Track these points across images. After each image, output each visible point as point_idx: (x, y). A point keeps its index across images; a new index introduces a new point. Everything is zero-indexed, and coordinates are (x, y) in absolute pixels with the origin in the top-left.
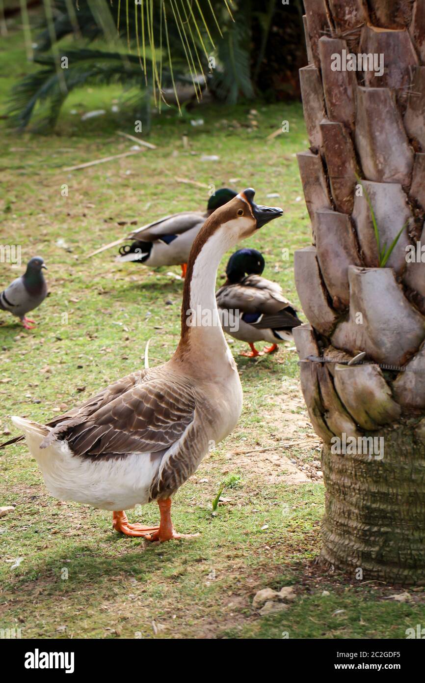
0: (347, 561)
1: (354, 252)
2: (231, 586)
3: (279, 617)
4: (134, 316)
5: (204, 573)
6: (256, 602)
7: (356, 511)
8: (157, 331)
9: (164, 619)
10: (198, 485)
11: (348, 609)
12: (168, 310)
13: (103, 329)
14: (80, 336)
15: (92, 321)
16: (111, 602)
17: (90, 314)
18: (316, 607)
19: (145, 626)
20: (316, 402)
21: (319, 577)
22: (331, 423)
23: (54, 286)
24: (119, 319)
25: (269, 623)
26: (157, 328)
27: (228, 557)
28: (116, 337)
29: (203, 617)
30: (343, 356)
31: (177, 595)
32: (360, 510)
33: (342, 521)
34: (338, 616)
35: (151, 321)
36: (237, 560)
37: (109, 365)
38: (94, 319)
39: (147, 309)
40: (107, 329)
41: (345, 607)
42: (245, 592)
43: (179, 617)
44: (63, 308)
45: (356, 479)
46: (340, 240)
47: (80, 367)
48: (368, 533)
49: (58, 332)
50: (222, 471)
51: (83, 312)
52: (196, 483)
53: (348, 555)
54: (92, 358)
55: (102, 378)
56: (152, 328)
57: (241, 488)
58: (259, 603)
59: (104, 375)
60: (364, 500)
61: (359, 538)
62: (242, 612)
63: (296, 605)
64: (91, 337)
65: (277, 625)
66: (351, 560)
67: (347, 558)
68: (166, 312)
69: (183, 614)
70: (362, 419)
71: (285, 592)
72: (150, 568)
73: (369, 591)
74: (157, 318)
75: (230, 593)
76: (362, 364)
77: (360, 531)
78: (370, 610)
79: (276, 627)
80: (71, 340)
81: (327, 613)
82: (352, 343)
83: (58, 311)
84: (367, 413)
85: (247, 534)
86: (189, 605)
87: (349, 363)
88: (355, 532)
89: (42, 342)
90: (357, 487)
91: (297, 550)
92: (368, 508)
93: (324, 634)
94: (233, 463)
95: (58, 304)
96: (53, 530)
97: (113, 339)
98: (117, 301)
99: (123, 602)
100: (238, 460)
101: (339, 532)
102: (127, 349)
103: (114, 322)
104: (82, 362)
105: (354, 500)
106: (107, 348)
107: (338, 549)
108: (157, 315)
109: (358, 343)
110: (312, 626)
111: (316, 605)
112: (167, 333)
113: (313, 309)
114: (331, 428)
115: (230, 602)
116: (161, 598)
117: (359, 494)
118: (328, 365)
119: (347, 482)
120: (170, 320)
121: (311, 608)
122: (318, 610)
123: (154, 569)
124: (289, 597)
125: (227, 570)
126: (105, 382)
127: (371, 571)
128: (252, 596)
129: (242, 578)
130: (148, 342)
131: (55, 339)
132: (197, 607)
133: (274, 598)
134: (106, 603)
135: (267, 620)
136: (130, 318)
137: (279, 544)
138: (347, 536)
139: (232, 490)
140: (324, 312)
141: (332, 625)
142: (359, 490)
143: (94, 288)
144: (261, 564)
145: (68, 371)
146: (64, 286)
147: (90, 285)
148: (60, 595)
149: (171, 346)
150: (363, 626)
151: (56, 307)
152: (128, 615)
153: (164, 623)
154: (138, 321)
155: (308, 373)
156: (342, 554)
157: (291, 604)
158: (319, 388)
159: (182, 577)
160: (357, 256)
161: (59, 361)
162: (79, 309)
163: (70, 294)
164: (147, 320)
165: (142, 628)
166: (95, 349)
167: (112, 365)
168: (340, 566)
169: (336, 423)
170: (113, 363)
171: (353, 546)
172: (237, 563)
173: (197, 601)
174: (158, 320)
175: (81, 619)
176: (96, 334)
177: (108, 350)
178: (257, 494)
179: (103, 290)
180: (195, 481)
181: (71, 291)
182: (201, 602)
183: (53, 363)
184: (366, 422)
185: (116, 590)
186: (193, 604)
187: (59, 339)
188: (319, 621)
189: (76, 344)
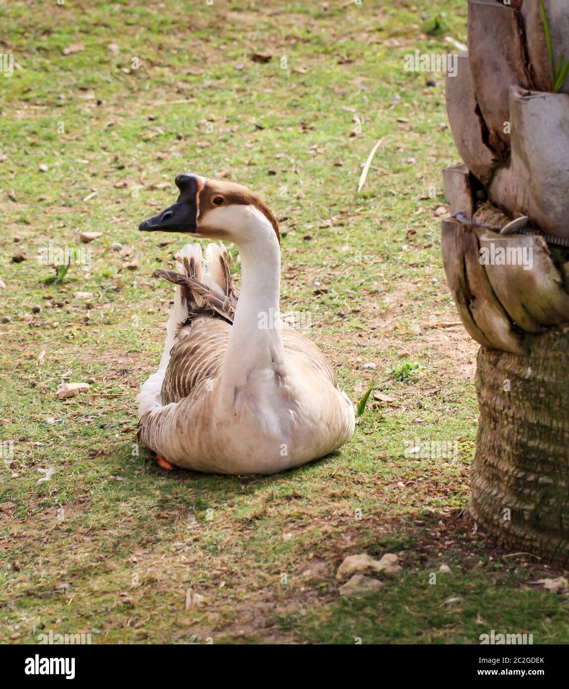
0: (492, 519)
1: (519, 64)
2: (316, 544)
3: (364, 601)
4: (376, 100)
5: (289, 519)
6: (341, 573)
7: (508, 448)
8: (400, 125)
9: (207, 588)
10: (359, 371)
11: (467, 597)
12: (426, 94)
13: (325, 117)
14: (290, 125)
15: (314, 103)
16: (147, 551)
17: (314, 94)
18: (420, 591)
19: (175, 595)
20: (460, 283)
21: (450, 540)
22: (479, 316)
23: (282, 46)
24: (353, 103)
25: (346, 608)
26: (400, 121)
27: (333, 496)
28: (339, 130)
29: (261, 588)
30: (500, 219)
31: (239, 550)
32: (512, 448)
33: (491, 459)
34: (449, 607)
35: (397, 109)
36: (344, 502)
37: (313, 173)
38: (319, 101)
39: (398, 90)
40: (332, 117)
41: (464, 594)
42: (332, 555)
43: (227, 586)
44: (281, 81)
45: (510, 401)
46: (502, 45)
47: (272, 173)
48: (521, 482)
49: (262, 117)
50: (400, 353)
51: (307, 90)
52: (357, 368)
53: (494, 512)
54: (293, 161)
55: (295, 193)
56: (394, 120)
57: (415, 381)
58: (344, 575)
59: (300, 187)
60: (518, 432)
61: (510, 488)
62: (318, 587)
63: (393, 585)
64: (304, 128)
65: (357, 613)
66: (497, 520)
67: (492, 516)
68: (423, 98)
69: (236, 580)
70: (518, 315)
71: (386, 562)
72: (220, 503)
73: (512, 570)
74: (406, 105)
75: (311, 555)
76: (522, 233)
77: (512, 479)
78: (498, 601)
79: (353, 616)
80: (277, 130)
81: (435, 600)
82: (513, 201)
83: (273, 85)
84: (523, 306)
85: (384, 460)
86: (248, 567)
87: (502, 231)
88: (506, 478)
89: (234, 130)
90: (511, 413)
91: (443, 492)
92: (523, 445)
93: (419, 634)
94: (423, 341)
95: (277, 75)
96: (125, 427)
97: (334, 133)
98: (362, 75)
99: (163, 553)
100: (430, 337)
101: (487, 474)
102: (346, 150)
103: (344, 107)
104: (278, 167)
105: (506, 431)
106: (319, 147)
107: (483, 500)
108: (407, 101)
109: (520, 202)
110: (407, 620)
111: (422, 587)
112: (411, 129)
113: (466, 143)
114: (478, 323)
115: (306, 568)
116: (216, 552)
117: (513, 423)
118: (476, 230)
119: (499, 404)
120: (424, 110)
121: (414, 591)
122: (423, 594)
123: (226, 505)
124: (389, 570)
125: (323, 518)
126: (298, 198)
127: (523, 538)
128: (339, 562)
129: (335, 533)
130: (380, 142)
131: (254, 128)
132: (258, 572)
133: (365, 569)
134: (140, 552)
135: (345, 604)
136: (370, 103)
137: (420, 479)
138: (496, 482)
139: (402, 384)
140: (480, 150)
141: (436, 621)
142: (513, 417)
143: (335, 53)
144: (373, 511)
145: (253, 178)
146: (294, 47)
147: (330, 49)
148: (82, 534)
149: (409, 150)
150: (481, 626)
151: (273, 79)
152: (159, 576)
153: (205, 593)
154: (378, 109)
155: (451, 239)
156: (487, 509)
157: (388, 582)
158: (463, 262)
159: (257, 521)
160: (523, 72)
161: (247, 162)
162: (303, 84)
163: (299, 60)
164: (392, 108)
165: (171, 598)
166: (303, 148)
167: (317, 174)
168: (485, 525)
169: (485, 317)
170: (319, 170)
171: (502, 499)
172: (342, 506)
173: (261, 564)
174: (408, 108)
175: (96, 574)
176: (313, 124)
177: (319, 150)
178: (435, 393)
179: (346, 58)
180: (356, 366)
181: (301, 56)
182: (266, 565)
183: (239, 163)
184: (523, 320)
185: (161, 534)
186: (254, 568)
187: (260, 128)
188: (419, 612)
189: (280, 138)
